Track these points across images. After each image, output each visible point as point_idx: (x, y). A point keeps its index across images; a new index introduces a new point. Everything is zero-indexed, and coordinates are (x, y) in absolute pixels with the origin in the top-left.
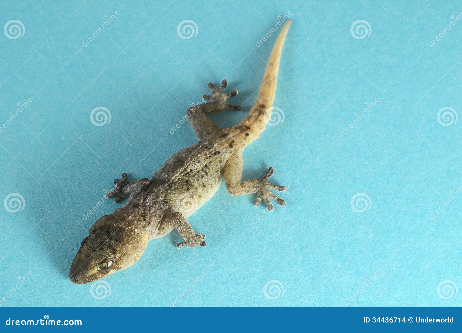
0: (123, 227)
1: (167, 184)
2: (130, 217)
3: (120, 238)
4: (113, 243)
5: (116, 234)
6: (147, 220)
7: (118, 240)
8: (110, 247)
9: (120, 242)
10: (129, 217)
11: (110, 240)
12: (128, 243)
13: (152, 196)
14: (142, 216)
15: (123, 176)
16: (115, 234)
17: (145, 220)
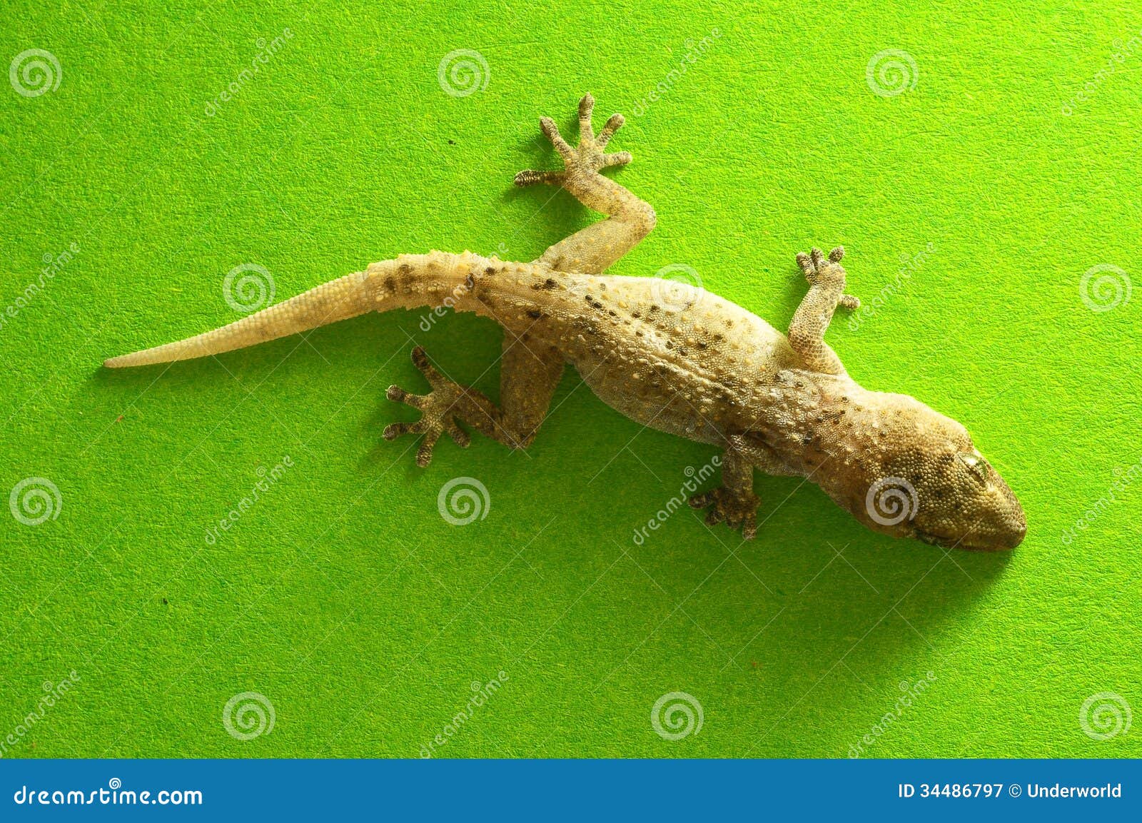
0: (880, 456)
1: (729, 391)
2: (849, 449)
3: (910, 456)
4: (927, 467)
5: (904, 469)
6: (840, 407)
7: (915, 458)
8: (940, 473)
9: (918, 454)
10: (849, 453)
11: (922, 477)
12: (915, 434)
13: (776, 415)
14: (836, 423)
16: (903, 471)
17: (843, 412)
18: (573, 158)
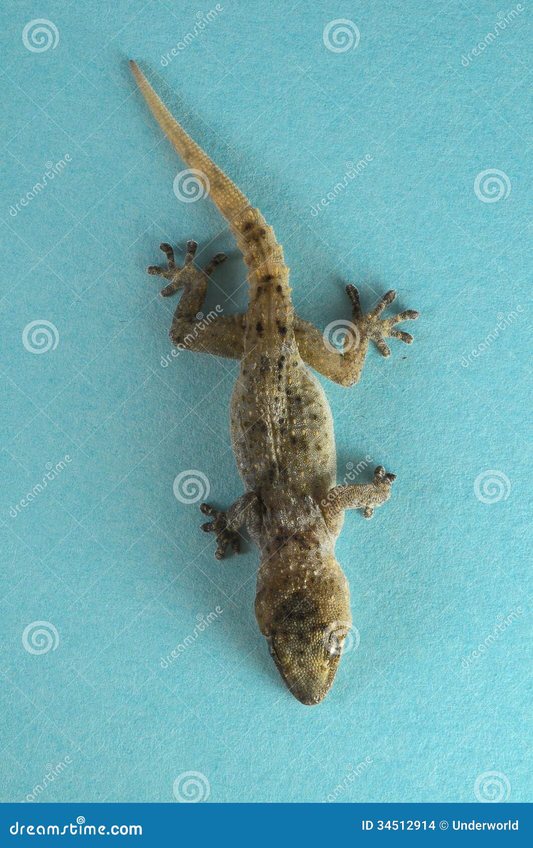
0: (299, 588)
3: (311, 605)
4: (311, 620)
5: (302, 607)
6: (312, 545)
7: (312, 609)
9: (316, 609)
10: (289, 568)
11: (303, 621)
12: (326, 599)
13: (281, 511)
15: (203, 511)
17: (310, 548)
18: (372, 319)
